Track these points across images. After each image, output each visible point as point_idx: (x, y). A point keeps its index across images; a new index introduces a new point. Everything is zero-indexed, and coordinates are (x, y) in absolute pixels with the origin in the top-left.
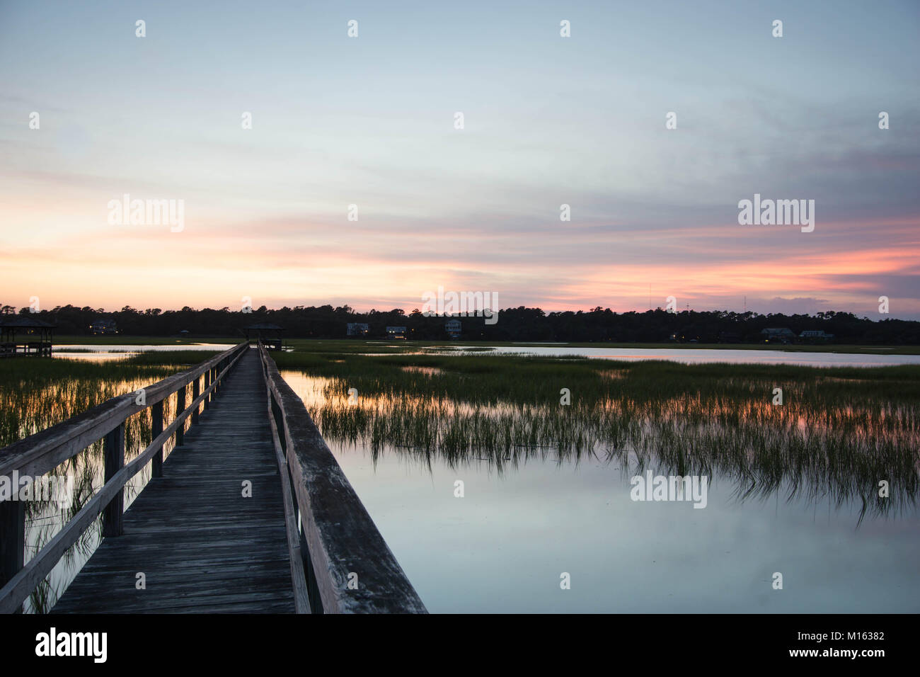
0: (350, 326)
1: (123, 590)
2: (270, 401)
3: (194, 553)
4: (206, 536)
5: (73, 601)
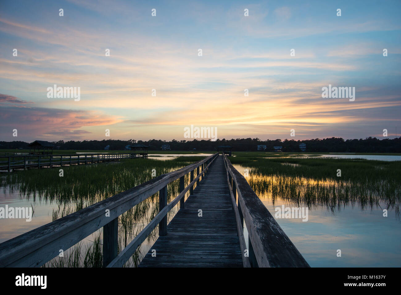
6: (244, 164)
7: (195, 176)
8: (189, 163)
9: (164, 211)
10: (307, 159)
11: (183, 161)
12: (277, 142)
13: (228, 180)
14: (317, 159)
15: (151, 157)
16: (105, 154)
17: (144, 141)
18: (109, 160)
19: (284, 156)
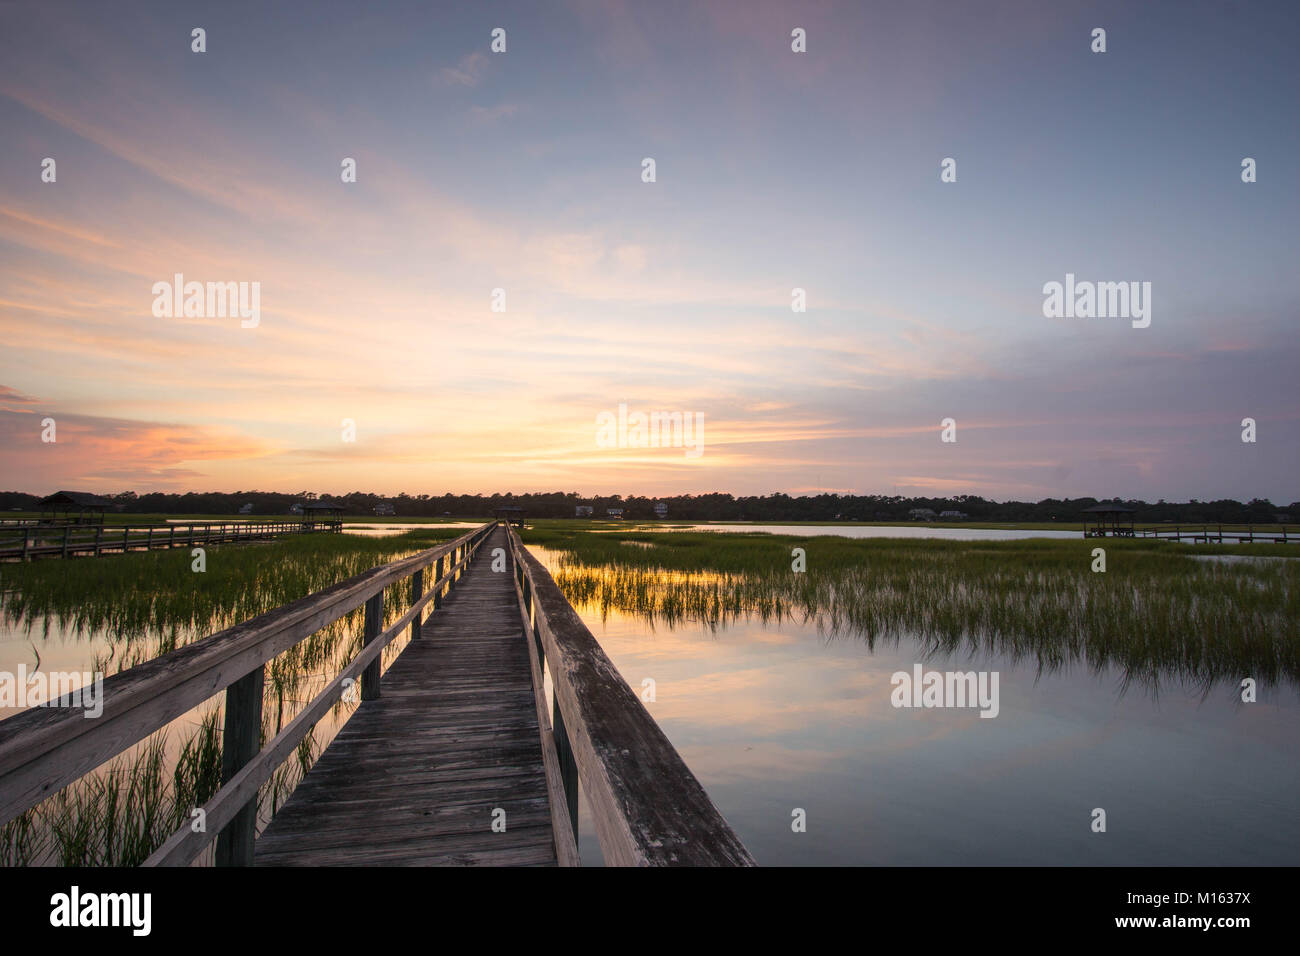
0: (578, 509)
1: (372, 761)
2: (515, 569)
3: (444, 719)
4: (457, 700)
5: (323, 773)
6: (549, 543)
7: (447, 569)
8: (435, 542)
9: (376, 647)
10: (670, 533)
11: (421, 538)
12: (614, 501)
13: (516, 576)
14: (686, 533)
15: (349, 529)
16: (239, 524)
17: (334, 495)
18: (248, 537)
19: (627, 527)
